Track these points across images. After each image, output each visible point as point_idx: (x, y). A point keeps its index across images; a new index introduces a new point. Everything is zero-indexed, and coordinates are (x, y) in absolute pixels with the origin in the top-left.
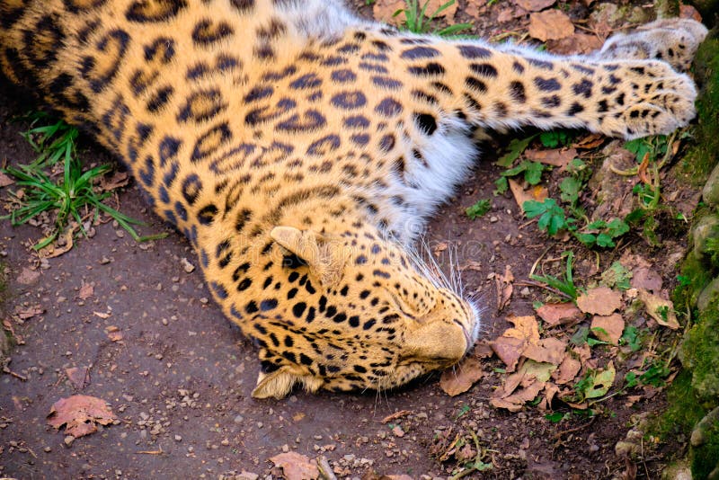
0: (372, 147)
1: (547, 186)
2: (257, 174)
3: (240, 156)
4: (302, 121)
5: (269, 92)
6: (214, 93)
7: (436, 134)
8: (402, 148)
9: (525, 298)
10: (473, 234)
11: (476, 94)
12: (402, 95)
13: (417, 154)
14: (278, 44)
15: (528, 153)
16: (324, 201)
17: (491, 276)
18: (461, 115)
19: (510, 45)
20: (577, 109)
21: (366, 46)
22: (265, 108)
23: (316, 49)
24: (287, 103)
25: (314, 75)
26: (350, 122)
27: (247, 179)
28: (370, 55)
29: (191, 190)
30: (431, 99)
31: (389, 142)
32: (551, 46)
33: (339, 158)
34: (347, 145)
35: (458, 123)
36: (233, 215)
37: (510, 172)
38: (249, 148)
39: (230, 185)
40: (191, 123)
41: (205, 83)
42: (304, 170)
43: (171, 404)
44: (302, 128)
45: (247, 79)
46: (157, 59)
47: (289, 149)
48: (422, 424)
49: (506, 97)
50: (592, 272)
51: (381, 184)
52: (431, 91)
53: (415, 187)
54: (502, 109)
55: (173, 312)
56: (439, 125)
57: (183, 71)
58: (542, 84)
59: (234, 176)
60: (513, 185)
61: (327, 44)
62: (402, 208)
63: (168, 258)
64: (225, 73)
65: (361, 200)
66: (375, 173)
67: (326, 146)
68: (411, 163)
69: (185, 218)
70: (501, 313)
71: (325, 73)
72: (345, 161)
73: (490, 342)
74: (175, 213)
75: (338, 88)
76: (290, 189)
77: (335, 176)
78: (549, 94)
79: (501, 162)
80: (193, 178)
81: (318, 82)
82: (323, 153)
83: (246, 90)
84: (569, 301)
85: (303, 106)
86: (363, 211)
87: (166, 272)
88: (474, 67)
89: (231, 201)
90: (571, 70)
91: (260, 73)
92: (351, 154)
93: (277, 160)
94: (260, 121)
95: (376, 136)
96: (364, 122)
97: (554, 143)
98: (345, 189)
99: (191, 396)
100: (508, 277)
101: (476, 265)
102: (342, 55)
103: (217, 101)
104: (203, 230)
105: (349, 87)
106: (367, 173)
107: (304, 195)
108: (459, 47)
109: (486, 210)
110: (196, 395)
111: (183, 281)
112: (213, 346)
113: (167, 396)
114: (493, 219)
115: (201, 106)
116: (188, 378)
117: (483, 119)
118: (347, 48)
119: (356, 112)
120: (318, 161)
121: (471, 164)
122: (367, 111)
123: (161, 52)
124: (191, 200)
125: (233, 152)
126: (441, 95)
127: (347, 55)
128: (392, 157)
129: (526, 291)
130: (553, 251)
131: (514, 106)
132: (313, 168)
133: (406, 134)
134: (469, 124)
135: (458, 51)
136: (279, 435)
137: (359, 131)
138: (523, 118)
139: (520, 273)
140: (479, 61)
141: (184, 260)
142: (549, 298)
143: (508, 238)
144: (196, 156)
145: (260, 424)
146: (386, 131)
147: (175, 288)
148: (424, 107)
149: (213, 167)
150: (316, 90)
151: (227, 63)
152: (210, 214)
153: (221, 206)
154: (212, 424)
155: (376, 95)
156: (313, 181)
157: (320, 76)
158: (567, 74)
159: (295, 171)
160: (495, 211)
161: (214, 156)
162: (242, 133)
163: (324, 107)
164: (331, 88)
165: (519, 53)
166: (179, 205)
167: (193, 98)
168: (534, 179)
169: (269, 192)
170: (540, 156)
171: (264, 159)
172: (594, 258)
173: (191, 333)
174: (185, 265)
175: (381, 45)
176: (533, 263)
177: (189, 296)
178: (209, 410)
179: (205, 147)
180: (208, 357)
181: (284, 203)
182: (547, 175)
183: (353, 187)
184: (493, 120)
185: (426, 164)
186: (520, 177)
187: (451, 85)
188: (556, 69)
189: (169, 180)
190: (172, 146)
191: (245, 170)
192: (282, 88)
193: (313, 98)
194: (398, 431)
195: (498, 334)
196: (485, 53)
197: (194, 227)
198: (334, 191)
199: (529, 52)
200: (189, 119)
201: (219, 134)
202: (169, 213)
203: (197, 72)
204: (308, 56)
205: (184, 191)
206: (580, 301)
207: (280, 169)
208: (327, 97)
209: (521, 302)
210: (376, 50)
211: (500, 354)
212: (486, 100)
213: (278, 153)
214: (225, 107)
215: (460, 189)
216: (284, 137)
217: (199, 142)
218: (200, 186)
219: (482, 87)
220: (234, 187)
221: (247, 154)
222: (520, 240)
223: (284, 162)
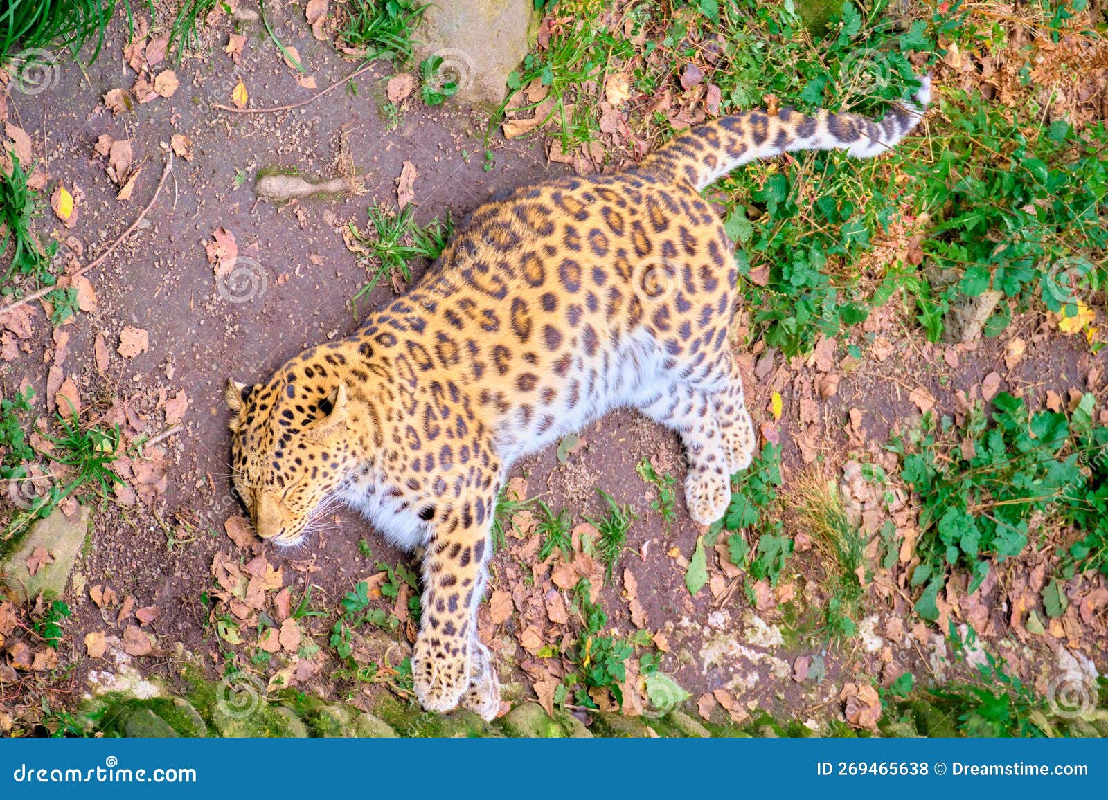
0: (410, 473)
1: (380, 599)
2: (394, 388)
3: (408, 376)
4: (432, 423)
5: (456, 400)
6: (456, 359)
7: (420, 520)
8: (409, 495)
9: (296, 581)
10: (346, 544)
11: (448, 551)
12: (449, 495)
13: (405, 506)
14: (491, 407)
15: (405, 587)
16: (371, 435)
17: (314, 556)
18: (433, 539)
19: (486, 577)
20: (435, 623)
21: (487, 472)
22: (443, 397)
23: (486, 435)
24: (446, 412)
25: (466, 432)
26: (430, 458)
27: (391, 380)
28: (480, 474)
29: (386, 340)
30: (446, 518)
31: (414, 485)
32: (485, 605)
33: (403, 449)
34: (412, 455)
35: (427, 536)
36: (365, 369)
37: (391, 573)
38: (414, 383)
39: (387, 368)
40: (435, 341)
41: (464, 353)
42: (395, 422)
43: (228, 318)
44: (427, 423)
45: (466, 383)
46: (484, 319)
47: (412, 413)
48: (204, 501)
49: (445, 572)
50: (313, 630)
51: (384, 478)
52: (452, 518)
53: (381, 503)
54: (437, 568)
55: (298, 322)
56: (426, 523)
57: (474, 337)
58: (453, 600)
59: (393, 371)
60: (382, 575)
61: (489, 443)
62: (366, 493)
63: (338, 320)
64: (471, 368)
65: (372, 463)
66: (391, 474)
67: (412, 439)
68: (398, 502)
69: (366, 334)
70: (286, 562)
71: (468, 441)
72: (400, 453)
73: (263, 554)
74: (370, 327)
75: (456, 451)
76: (381, 411)
77: (389, 444)
78: (446, 604)
79: (400, 566)
80: (394, 341)
81: (460, 435)
82: (407, 437)
83: (458, 383)
84: (293, 612)
85: (443, 424)
86: (364, 464)
87: (327, 318)
88: (468, 550)
89: (375, 368)
90: (463, 621)
91: (470, 393)
92: (406, 458)
93: (404, 403)
94: (434, 392)
95: (418, 477)
96: (429, 468)
97: (412, 606)
98: (380, 451)
99: (233, 333)
100: (312, 568)
101: (322, 545)
102: (481, 454)
103: (451, 361)
104: (356, 346)
105: (456, 457)
106: (392, 468)
107: (376, 420)
108: (483, 540)
109: (364, 554)
110: (234, 336)
111: (320, 330)
112: (270, 350)
113: (234, 315)
114: (357, 559)
115: (447, 349)
116: (247, 331)
117: (430, 554)
118: (486, 458)
119: (437, 462)
120: (402, 433)
121: (398, 545)
122: (437, 470)
123: (489, 322)
124: (378, 339)
125: (411, 370)
126: (448, 525)
127: (480, 457)
128: (403, 487)
129: (301, 581)
130: (330, 601)
131: (438, 578)
132: (396, 429)
133: (419, 498)
134: (427, 544)
135: (481, 538)
136: (200, 397)
137: (423, 464)
138: (429, 584)
139: (315, 577)
140: (472, 554)
141: (336, 332)
142: (295, 598)
143: (342, 569)
144: (410, 344)
145: (209, 383)
146: (422, 484)
147: (316, 324)
148: (439, 514)
149: (401, 356)
150: (455, 433)
151: (479, 370)
152: (367, 352)
153: (371, 361)
154: (211, 347)
155: (450, 478)
156: (387, 428)
157: (465, 437)
158: (460, 617)
159: (395, 416)
160: (363, 560)
161: (409, 358)
162: (425, 378)
163: (442, 439)
164: (456, 445)
165: (479, 583)
166: (375, 330)
167: (453, 343)
168: (385, 590)
169: (380, 395)
170: (403, 595)
171: (404, 393)
172: (323, 632)
173: (281, 335)
174: (333, 332)
175: (488, 482)
176: (323, 587)
177: (309, 334)
178: (222, 345)
179: (417, 351)
180: (262, 347)
181: (371, 405)
182: (389, 600)
183: (381, 458)
184: (429, 562)
185: (397, 512)
186: (388, 581)
187: (455, 532)
188: (464, 610)
189: (395, 324)
190: (419, 327)
191: (397, 379)
192: (457, 409)
193: (449, 431)
194: (200, 483)
195: (269, 559)
196: (478, 558)
197: (359, 340)
198: (379, 444)
199: (479, 592)
200: (438, 340)
201: (426, 362)
202: (371, 322)
203: (473, 347)
204: (481, 429)
205: (385, 334)
206: (291, 620)
207: (397, 405)
208: (449, 442)
209: (293, 577)
210: (483, 479)
211: (254, 560)
212: (443, 558)
213: (409, 404)
214: (446, 367)
215: (380, 536)
216: (421, 409)
217: (421, 347)
218: (387, 346)
219: (453, 555)
220: (385, 371)
221: (410, 381)
222: (340, 578)
223: (402, 408)
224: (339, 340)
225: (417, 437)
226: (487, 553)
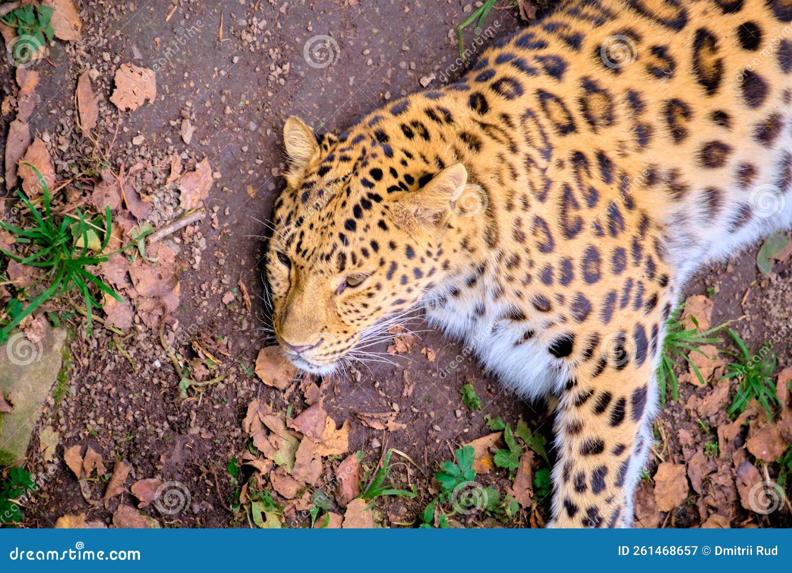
0: (537, 287)
1: (492, 473)
2: (518, 161)
3: (539, 143)
4: (572, 213)
5: (608, 179)
6: (610, 119)
7: (551, 357)
8: (536, 320)
9: (368, 443)
10: (443, 390)
11: (592, 403)
12: (594, 322)
13: (529, 335)
14: (660, 192)
15: (529, 455)
16: (481, 234)
17: (396, 407)
18: (570, 385)
19: (649, 442)
20: (571, 510)
21: (652, 287)
22: (589, 175)
23: (652, 232)
24: (593, 197)
25: (623, 228)
26: (567, 265)
27: (514, 149)
28: (642, 290)
29: (506, 87)
30: (589, 354)
31: (543, 305)
32: (647, 484)
33: (528, 251)
34: (541, 260)
35: (562, 381)
36: (476, 130)
37: (509, 433)
38: (547, 153)
39: (509, 130)
40: (579, 92)
41: (622, 110)
42: (518, 212)
43: (274, 54)
44: (564, 213)
45: (624, 155)
46: (653, 60)
47: (542, 198)
48: (235, 323)
49: (587, 435)
50: (392, 517)
51: (499, 293)
52: (598, 354)
53: (494, 330)
54: (575, 429)
55: (377, 62)
56: (560, 361)
57: (637, 87)
58: (600, 474)
59: (518, 135)
60: (495, 436)
61: (657, 245)
62: (471, 313)
63: (437, 59)
64: (632, 132)
65: (482, 270)
66: (509, 288)
67: (542, 237)
68: (519, 328)
69: (479, 79)
70: (354, 415)
71: (624, 241)
72: (524, 257)
73: (321, 403)
74: (483, 70)
75: (606, 255)
76: (499, 196)
77: (508, 244)
78: (588, 481)
79: (522, 424)
80: (519, 90)
81: (614, 233)
82: (534, 234)
83: (612, 155)
84: (363, 489)
85: (588, 215)
86: (468, 272)
87: (421, 56)
88: (622, 402)
89: (492, 129)
90: (613, 506)
91: (629, 170)
92: (531, 264)
93: (531, 184)
94: (575, 167)
95: (550, 293)
96: (567, 279)
97: (538, 483)
98: (494, 254)
99: (281, 76)
100: (392, 425)
101: (408, 391)
102: (644, 260)
103: (602, 122)
104: (463, 98)
105: (606, 266)
106: (510, 279)
107: (490, 212)
108: (645, 387)
109: (470, 406)
110: (282, 81)
111: (410, 73)
112: (336, 102)
113: (283, 49)
114: (459, 413)
115: (597, 104)
116: (302, 74)
117: (565, 408)
118: (651, 266)
119: (578, 272)
120: (527, 228)
121: (520, 392)
122: (578, 284)
123: (660, 64)
124: (496, 87)
125: (544, 135)
126: (593, 364)
127: (643, 265)
128: (527, 307)
129: (376, 444)
130: (419, 476)
131: (577, 442)
132: (519, 222)
133: (551, 325)
134: (561, 393)
135: (641, 385)
136: (231, 167)
137: (557, 274)
138: (564, 451)
139: (396, 439)
140: (629, 408)
141: (433, 76)
142: (367, 469)
143: (437, 428)
144: (543, 96)
145: (245, 149)
146: (555, 303)
147: (403, 65)
148: (580, 346)
149: (530, 113)
150: (606, 230)
151: (643, 135)
152: (479, 106)
153: (487, 118)
154: (249, 97)
155: (596, 294)
156: (505, 221)
157: (620, 235)
158: (609, 501)
159: (518, 203)
160: (468, 415)
161: (541, 115)
162: (565, 146)
163: (586, 238)
164: (606, 246)
165: (638, 451)
166: (491, 74)
167: (607, 96)
168: (501, 459)
169: (498, 174)
170: (525, 468)
171: (533, 169)
172: (408, 520)
173: (352, 79)
174: (428, 76)
175: (653, 302)
176: (407, 453)
177: (393, 79)
178: (265, 94)
179: (552, 105)
180: (324, 97)
181: (485, 188)
182: (504, 474)
183: (495, 264)
185: (517, 343)
186: (502, 445)
187: (602, 376)
188: (616, 490)
189: (520, 65)
190: (556, 70)
191: (523, 147)
192: (610, 194)
193: (598, 227)
194: (229, 297)
195: (329, 410)
196: (637, 415)
197: (468, 88)
198: (492, 244)
199: (637, 466)
200: (584, 90)
201: (565, 122)
202: (486, 62)
203: (635, 101)
204: (645, 223)
205: (505, 79)
206: (361, 502)
207: (521, 186)
208: (596, 242)
209: (364, 437)
210: (646, 297)
211: (307, 412)
212: (586, 412)
213: (539, 185)
214: (594, 130)
215: (493, 379)
216: (555, 193)
217: (558, 100)
218: (509, 97)
219: (600, 409)
220: (506, 135)
221: (541, 150)
222: (434, 441)
223: (528, 191)
224: (438, 87)
225: (549, 234)
226: (651, 407)
